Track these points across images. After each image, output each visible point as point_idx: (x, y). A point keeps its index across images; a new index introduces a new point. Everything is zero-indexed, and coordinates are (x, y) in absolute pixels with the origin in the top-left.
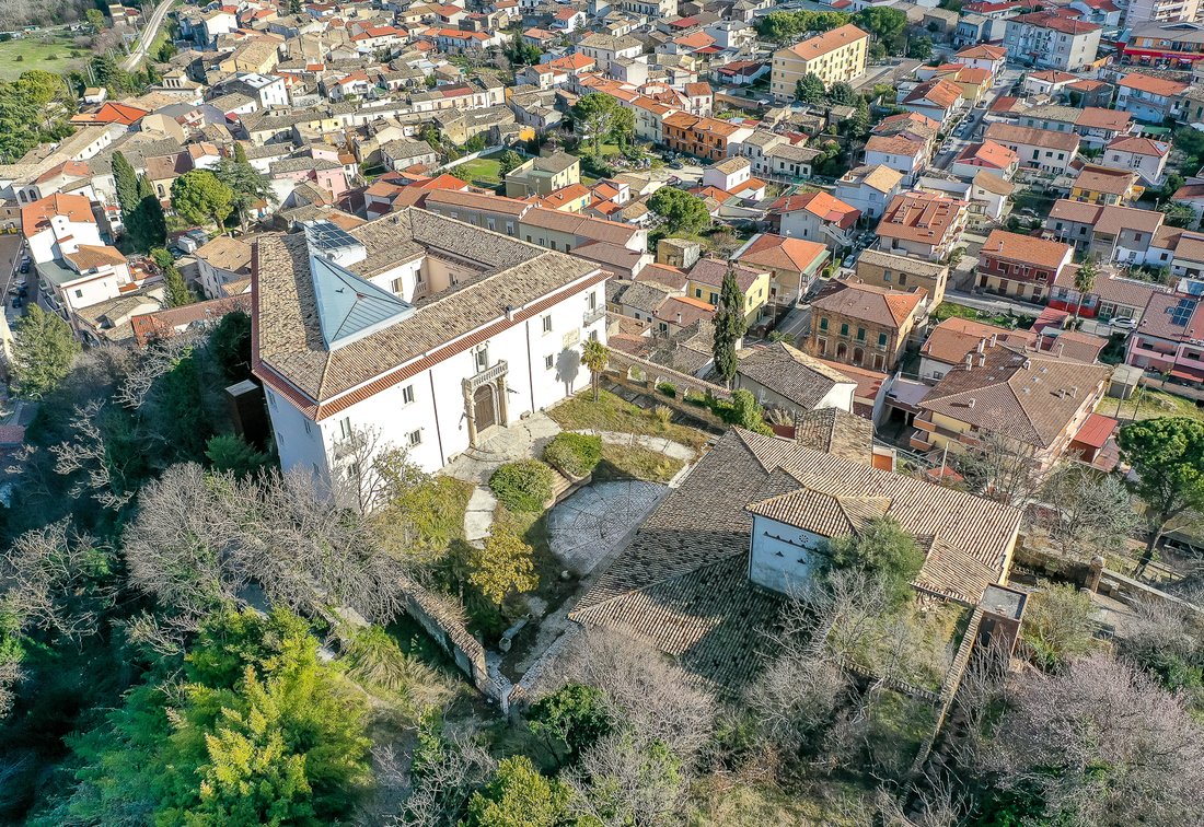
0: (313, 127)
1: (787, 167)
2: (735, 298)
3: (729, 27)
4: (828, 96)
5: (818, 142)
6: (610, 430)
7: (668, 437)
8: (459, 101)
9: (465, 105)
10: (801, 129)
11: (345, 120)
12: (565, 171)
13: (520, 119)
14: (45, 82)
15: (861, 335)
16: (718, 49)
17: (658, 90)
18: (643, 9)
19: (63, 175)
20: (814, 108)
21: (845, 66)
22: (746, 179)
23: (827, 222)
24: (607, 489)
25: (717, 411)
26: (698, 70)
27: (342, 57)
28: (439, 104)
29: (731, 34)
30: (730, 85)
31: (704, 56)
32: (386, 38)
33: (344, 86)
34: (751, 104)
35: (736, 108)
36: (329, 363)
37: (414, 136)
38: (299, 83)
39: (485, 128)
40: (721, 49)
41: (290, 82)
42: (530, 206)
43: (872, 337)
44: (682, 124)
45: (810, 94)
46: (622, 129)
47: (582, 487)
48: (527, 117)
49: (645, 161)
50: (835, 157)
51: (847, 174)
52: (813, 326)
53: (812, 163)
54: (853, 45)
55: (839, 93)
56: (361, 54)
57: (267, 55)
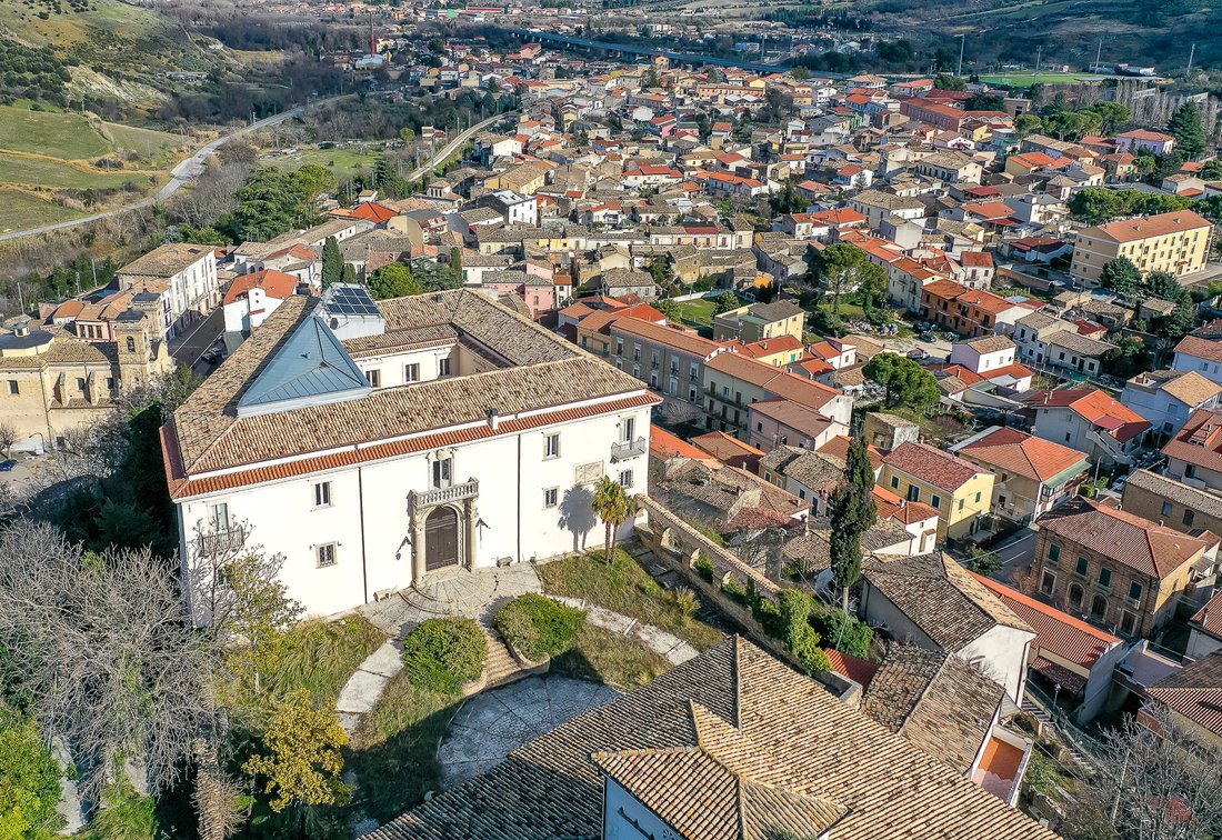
0: (541, 244)
1: (1068, 360)
2: (862, 473)
3: (1034, 200)
4: (1143, 286)
5: (1118, 336)
6: (607, 607)
7: (684, 636)
8: (701, 239)
9: (708, 244)
10: (1099, 319)
11: (577, 243)
12: (784, 321)
13: (762, 266)
14: (318, 176)
15: (1105, 578)
16: (1017, 221)
17: (928, 255)
18: (940, 174)
19: (288, 256)
20: (1122, 297)
21: (1175, 257)
22: (1006, 363)
23: (1099, 429)
24: (565, 688)
25: (759, 615)
26: (986, 240)
27: (605, 188)
28: (679, 239)
29: (1035, 208)
30: (1023, 261)
31: (998, 227)
32: (658, 177)
33: (595, 214)
34: (1042, 284)
35: (1022, 287)
36: (229, 430)
37: (644, 268)
38: (553, 206)
39: (721, 269)
40: (1019, 222)
41: (544, 204)
42: (722, 349)
43: (1120, 584)
44: (947, 295)
45: (1118, 281)
46: (869, 288)
47: (530, 677)
48: (770, 264)
49: (891, 329)
50: (1135, 356)
51: (1141, 376)
52: (1038, 554)
53: (1101, 358)
54: (1190, 234)
55: (1158, 284)
56: (626, 187)
57: (532, 178)
